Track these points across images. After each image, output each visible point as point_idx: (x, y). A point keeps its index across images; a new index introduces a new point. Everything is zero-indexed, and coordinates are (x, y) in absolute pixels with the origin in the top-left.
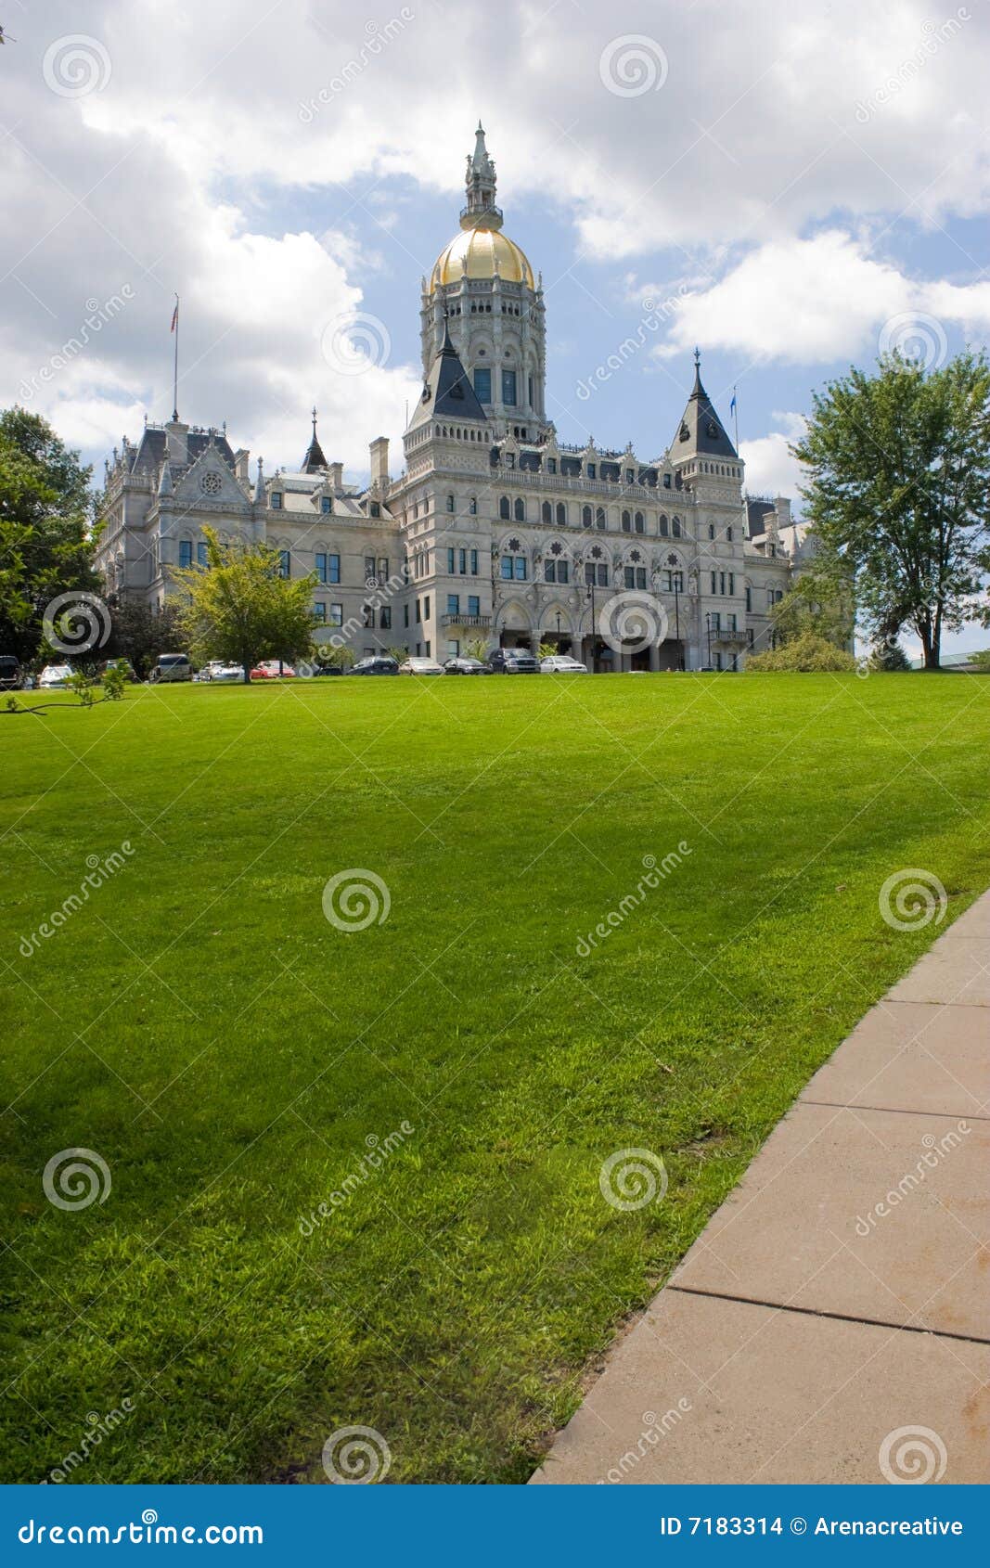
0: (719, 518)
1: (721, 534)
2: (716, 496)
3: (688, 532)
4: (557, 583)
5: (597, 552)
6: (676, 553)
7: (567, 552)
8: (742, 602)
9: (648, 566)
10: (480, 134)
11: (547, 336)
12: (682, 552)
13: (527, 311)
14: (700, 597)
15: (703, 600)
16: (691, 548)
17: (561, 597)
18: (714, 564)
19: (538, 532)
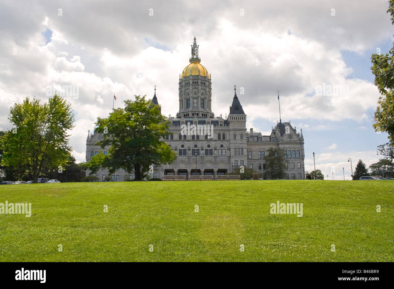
0: (238, 133)
1: (238, 137)
2: (237, 126)
3: (227, 138)
4: (183, 156)
5: (196, 146)
6: (223, 144)
7: (186, 147)
8: (246, 157)
9: (213, 148)
10: (195, 39)
11: (212, 90)
12: (225, 144)
13: (207, 84)
14: (230, 156)
15: (231, 157)
16: (228, 142)
17: (183, 160)
18: (235, 146)
19: (177, 142)
